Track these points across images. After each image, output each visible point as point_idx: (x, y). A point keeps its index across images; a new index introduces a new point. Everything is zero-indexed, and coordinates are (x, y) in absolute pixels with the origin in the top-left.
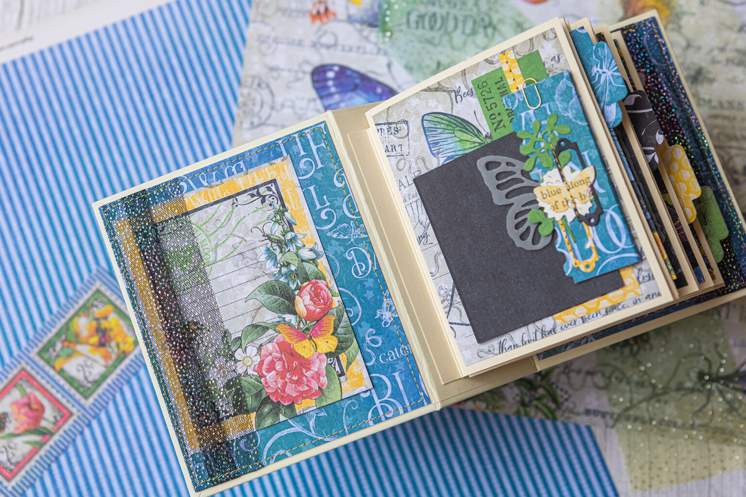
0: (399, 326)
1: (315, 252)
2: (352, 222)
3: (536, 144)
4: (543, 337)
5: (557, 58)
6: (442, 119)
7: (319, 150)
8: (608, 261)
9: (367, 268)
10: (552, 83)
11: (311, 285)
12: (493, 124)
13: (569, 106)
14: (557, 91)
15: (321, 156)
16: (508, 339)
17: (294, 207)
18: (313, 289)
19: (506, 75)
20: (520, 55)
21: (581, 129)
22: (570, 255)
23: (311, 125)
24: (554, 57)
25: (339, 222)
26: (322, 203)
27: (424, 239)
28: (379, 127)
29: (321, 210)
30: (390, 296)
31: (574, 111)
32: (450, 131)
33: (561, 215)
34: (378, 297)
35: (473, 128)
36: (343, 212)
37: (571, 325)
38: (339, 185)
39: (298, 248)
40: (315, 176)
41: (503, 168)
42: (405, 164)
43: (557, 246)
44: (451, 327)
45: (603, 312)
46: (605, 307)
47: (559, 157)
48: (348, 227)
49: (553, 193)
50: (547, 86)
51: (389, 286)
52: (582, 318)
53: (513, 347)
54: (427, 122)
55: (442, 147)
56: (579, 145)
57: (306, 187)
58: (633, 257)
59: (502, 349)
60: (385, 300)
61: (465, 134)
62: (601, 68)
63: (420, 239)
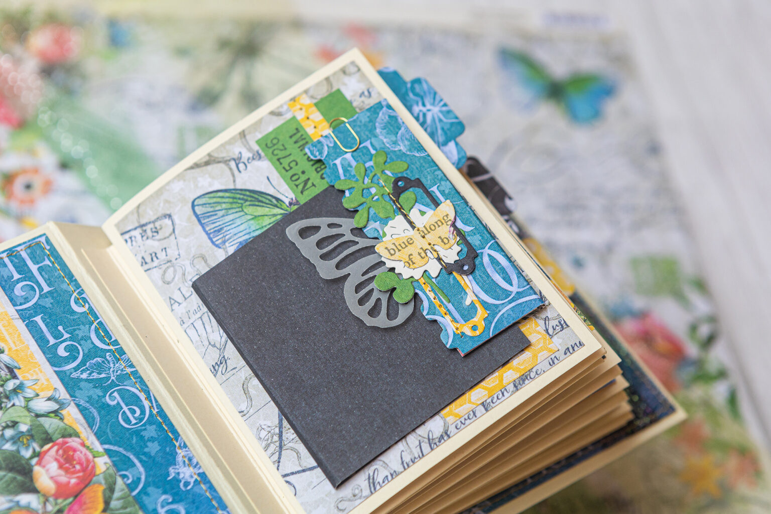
0: (208, 485)
1: (56, 401)
2: (108, 354)
3: (364, 191)
4: (432, 449)
5: (366, 93)
6: (223, 197)
7: (43, 270)
8: (501, 313)
9: (143, 412)
10: (368, 117)
11: (56, 448)
12: (297, 186)
13: (399, 138)
14: (377, 124)
15: (46, 276)
16: (379, 470)
17: (12, 345)
18: (61, 452)
19: (303, 124)
20: (316, 99)
21: (422, 161)
22: (446, 322)
23: (26, 240)
24: (363, 93)
25: (87, 357)
26: (57, 335)
27: (222, 366)
28: (127, 236)
29: (56, 346)
30: (185, 446)
31: (407, 143)
32: (238, 210)
33: (422, 270)
34: (168, 449)
35: (269, 197)
36: (93, 343)
37: (469, 418)
38: (77, 309)
39: (28, 400)
40: (40, 303)
41: (324, 232)
42: (175, 271)
43: (425, 313)
44: (287, 482)
45: (511, 387)
46: (512, 379)
47: (400, 201)
48: (103, 362)
49: (403, 246)
50: (363, 121)
51: (181, 433)
52: (483, 404)
53: (390, 478)
54: (200, 207)
55: (228, 233)
56: (423, 180)
57: (29, 318)
58: (535, 300)
59: (373, 486)
60: (179, 451)
61: (259, 208)
62: (424, 105)
63: (214, 370)
